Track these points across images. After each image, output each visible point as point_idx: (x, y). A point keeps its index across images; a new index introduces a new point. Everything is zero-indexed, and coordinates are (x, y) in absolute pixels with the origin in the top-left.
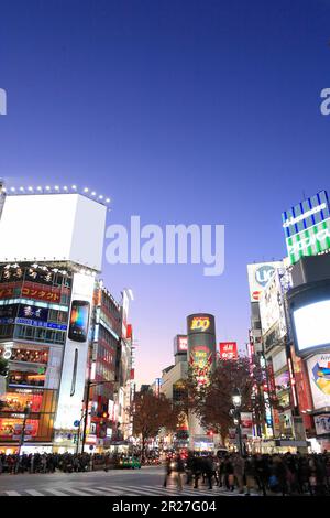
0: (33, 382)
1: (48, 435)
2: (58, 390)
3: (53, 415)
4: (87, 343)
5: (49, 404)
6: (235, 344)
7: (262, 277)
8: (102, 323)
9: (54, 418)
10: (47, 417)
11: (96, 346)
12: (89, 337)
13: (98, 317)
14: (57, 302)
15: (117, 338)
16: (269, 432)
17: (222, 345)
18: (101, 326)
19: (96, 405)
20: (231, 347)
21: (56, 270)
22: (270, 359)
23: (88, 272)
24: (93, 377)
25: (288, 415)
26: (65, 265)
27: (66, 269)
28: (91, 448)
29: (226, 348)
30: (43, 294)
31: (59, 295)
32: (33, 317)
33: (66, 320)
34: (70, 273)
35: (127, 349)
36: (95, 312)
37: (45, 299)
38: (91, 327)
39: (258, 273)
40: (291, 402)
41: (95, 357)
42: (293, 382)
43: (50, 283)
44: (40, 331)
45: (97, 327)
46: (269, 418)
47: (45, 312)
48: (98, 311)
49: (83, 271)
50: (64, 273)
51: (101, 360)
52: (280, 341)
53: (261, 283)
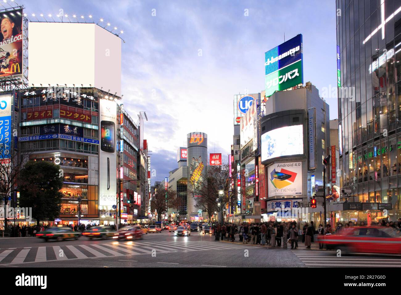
0: (79, 181)
1: (96, 214)
2: (98, 186)
3: (97, 201)
4: (115, 153)
5: (93, 195)
6: (220, 155)
7: (244, 106)
8: (125, 138)
9: (98, 204)
10: (93, 203)
11: (122, 156)
12: (116, 149)
13: (122, 134)
14: (89, 122)
15: (137, 149)
16: (238, 211)
17: (212, 155)
18: (125, 142)
19: (125, 195)
20: (217, 157)
21: (84, 96)
22: (244, 166)
23: (111, 98)
24: (122, 177)
25: (252, 201)
26: (91, 91)
27: (92, 95)
28: (126, 221)
29: (214, 157)
30: (77, 115)
31: (90, 116)
32: (72, 134)
33: (98, 136)
34: (97, 98)
35: (144, 158)
36: (119, 130)
37: (78, 120)
38: (117, 142)
39: (241, 102)
40: (255, 193)
41: (122, 163)
42: (257, 181)
43: (81, 107)
44: (79, 144)
45: (122, 141)
46: (239, 202)
47: (80, 129)
48: (122, 129)
49: (107, 97)
50: (92, 98)
51: (126, 165)
52: (252, 154)
53: (242, 110)
